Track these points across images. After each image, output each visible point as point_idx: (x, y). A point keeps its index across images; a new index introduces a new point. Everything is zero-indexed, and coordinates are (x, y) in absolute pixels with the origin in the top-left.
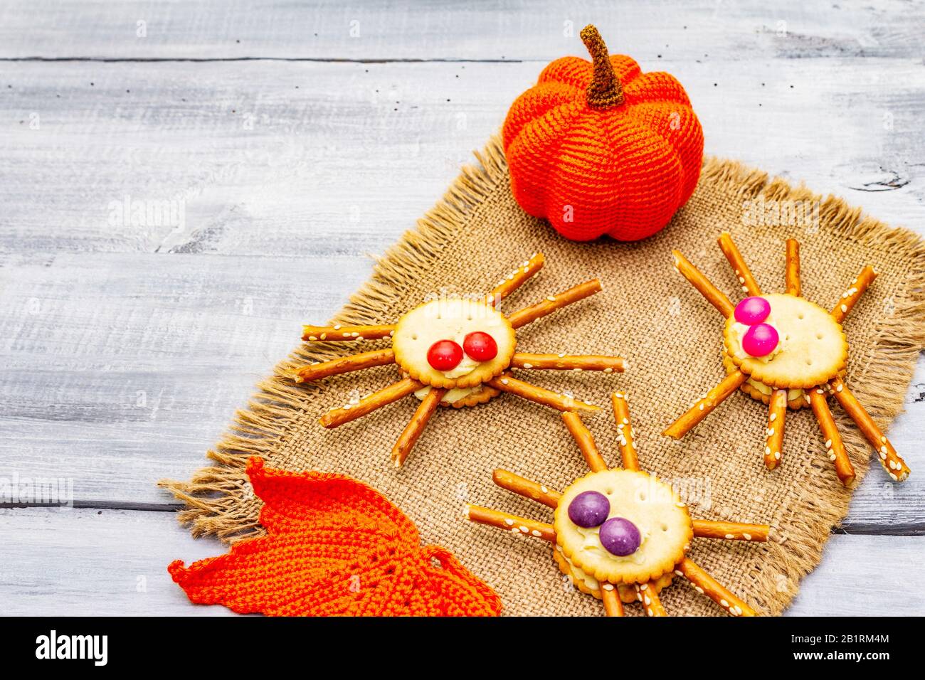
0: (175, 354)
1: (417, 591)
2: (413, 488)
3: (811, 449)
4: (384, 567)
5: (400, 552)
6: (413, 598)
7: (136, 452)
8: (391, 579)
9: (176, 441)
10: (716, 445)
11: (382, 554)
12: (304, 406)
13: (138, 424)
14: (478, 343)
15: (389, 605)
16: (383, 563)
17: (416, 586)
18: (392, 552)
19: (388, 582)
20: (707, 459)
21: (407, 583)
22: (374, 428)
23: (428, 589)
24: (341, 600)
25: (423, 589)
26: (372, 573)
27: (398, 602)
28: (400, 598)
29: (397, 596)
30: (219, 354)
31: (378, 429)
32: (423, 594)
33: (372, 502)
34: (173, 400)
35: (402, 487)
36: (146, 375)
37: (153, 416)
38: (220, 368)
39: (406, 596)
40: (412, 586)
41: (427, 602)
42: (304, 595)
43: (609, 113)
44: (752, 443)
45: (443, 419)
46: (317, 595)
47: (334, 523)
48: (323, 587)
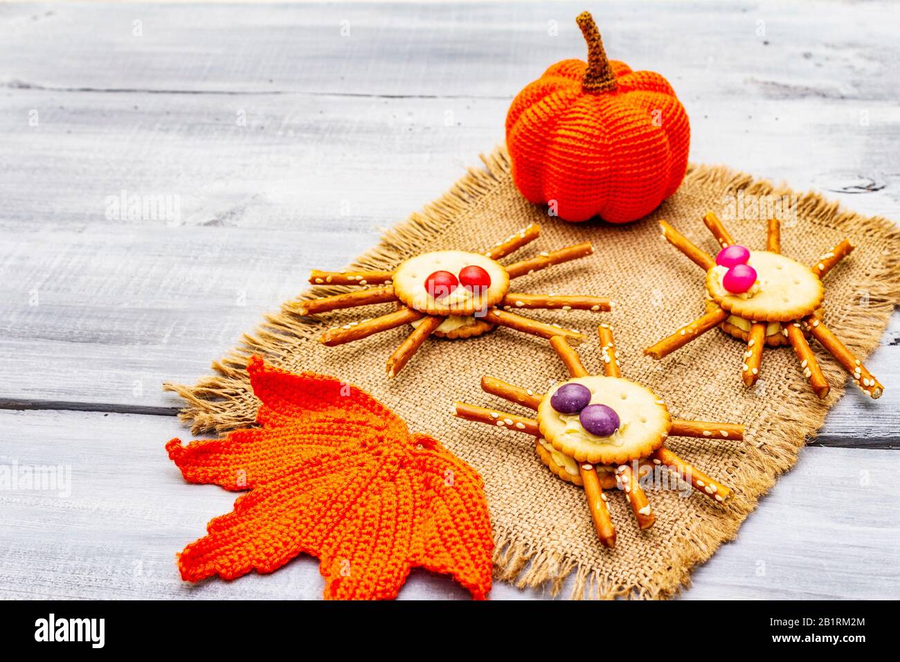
0: (190, 296)
1: (402, 471)
2: (405, 398)
3: (789, 376)
4: (373, 452)
5: (388, 439)
6: (398, 475)
7: (147, 367)
8: (378, 460)
9: (183, 360)
10: (697, 372)
11: (371, 441)
12: (307, 335)
13: (147, 347)
14: (473, 274)
15: (375, 481)
16: (371, 448)
17: (402, 465)
18: (381, 440)
19: (376, 462)
20: (688, 382)
21: (393, 463)
22: (371, 353)
23: (413, 468)
24: (329, 476)
25: (408, 468)
26: (360, 456)
27: (383, 478)
28: (386, 475)
29: (384, 473)
30: (231, 297)
31: (375, 354)
32: (408, 472)
33: (365, 406)
34: (185, 330)
35: (394, 398)
36: (161, 311)
37: (165, 341)
38: (231, 307)
39: (392, 474)
40: (397, 466)
41: (411, 479)
42: (294, 472)
43: (602, 96)
44: (732, 371)
45: (438, 348)
46: (306, 472)
47: (327, 417)
48: (313, 465)
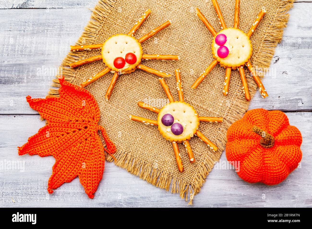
0: (28, 55)
3: (238, 85)
9: (34, 90)
10: (208, 85)
12: (74, 75)
13: (20, 84)
20: (205, 90)
30: (43, 54)
34: (31, 74)
36: (20, 65)
37: (25, 81)
38: (44, 60)
44: (220, 83)
